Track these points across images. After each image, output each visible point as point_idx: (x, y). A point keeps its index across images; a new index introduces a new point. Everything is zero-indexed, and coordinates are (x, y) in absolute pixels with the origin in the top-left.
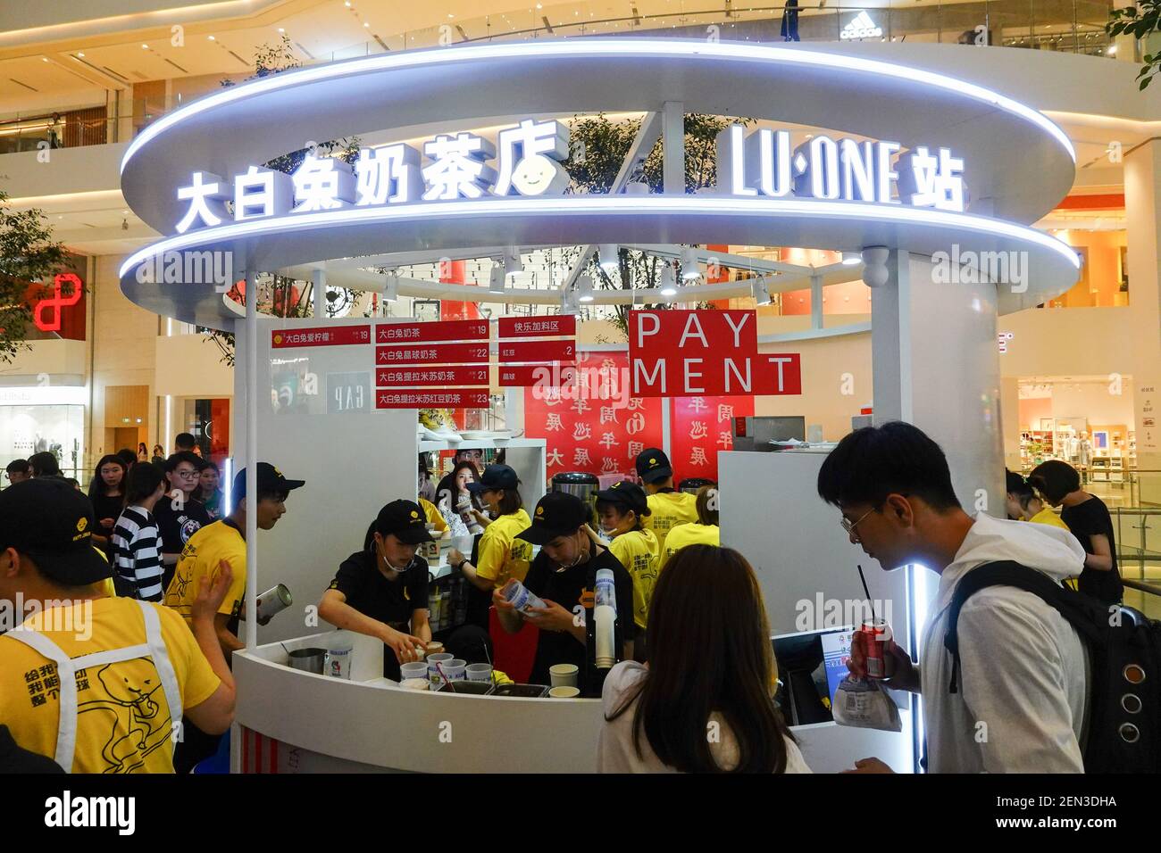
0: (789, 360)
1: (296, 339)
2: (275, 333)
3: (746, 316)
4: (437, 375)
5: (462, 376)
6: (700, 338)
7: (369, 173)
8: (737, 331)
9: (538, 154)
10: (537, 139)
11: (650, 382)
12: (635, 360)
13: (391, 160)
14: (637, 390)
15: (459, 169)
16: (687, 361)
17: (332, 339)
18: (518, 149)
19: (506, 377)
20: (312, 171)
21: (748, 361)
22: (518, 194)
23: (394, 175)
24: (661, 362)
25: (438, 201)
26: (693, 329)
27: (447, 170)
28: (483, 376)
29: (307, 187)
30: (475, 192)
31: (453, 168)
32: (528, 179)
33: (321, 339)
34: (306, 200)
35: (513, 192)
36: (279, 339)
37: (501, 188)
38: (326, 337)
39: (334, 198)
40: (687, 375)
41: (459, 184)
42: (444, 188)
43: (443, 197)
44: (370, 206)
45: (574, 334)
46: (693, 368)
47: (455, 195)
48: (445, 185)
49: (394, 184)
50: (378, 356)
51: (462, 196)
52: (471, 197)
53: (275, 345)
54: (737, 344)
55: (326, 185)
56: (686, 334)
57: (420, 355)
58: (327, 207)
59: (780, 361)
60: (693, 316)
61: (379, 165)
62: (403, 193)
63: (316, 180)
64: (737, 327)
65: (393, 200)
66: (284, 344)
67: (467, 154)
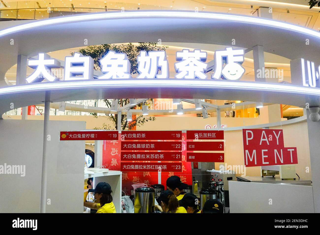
0: (293, 150)
1: (75, 136)
2: (62, 133)
3: (280, 132)
4: (154, 156)
5: (168, 157)
6: (266, 141)
7: (145, 62)
8: (277, 138)
9: (235, 62)
10: (234, 56)
11: (251, 160)
12: (246, 150)
13: (158, 58)
14: (247, 164)
15: (195, 65)
16: (263, 151)
17: (96, 137)
18: (225, 59)
19: (190, 157)
20: (112, 59)
21: (281, 150)
22: (226, 79)
23: (160, 65)
24: (254, 151)
25: (184, 79)
26: (264, 138)
27: (188, 65)
28: (178, 157)
29: (109, 66)
30: (203, 76)
31: (191, 65)
32: (230, 73)
33: (90, 137)
34: (108, 72)
35: (223, 77)
36: (64, 136)
37: (217, 75)
38: (93, 136)
39: (125, 73)
40: (263, 157)
41: (195, 72)
42: (187, 73)
43: (186, 77)
44: (146, 79)
45: (223, 139)
46: (265, 153)
47: (193, 77)
48: (188, 72)
49: (159, 69)
50: (122, 146)
51: (196, 78)
52: (202, 78)
53: (62, 139)
54: (278, 144)
55: (120, 66)
56: (262, 140)
57: (145, 146)
58: (121, 77)
59: (291, 150)
60: (264, 132)
61: (151, 59)
62: (164, 73)
63: (115, 64)
64: (277, 136)
65: (158, 77)
66: (67, 138)
67: (199, 59)
